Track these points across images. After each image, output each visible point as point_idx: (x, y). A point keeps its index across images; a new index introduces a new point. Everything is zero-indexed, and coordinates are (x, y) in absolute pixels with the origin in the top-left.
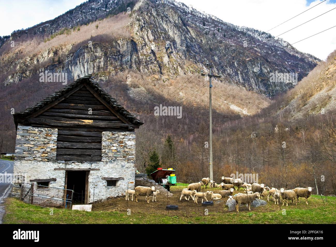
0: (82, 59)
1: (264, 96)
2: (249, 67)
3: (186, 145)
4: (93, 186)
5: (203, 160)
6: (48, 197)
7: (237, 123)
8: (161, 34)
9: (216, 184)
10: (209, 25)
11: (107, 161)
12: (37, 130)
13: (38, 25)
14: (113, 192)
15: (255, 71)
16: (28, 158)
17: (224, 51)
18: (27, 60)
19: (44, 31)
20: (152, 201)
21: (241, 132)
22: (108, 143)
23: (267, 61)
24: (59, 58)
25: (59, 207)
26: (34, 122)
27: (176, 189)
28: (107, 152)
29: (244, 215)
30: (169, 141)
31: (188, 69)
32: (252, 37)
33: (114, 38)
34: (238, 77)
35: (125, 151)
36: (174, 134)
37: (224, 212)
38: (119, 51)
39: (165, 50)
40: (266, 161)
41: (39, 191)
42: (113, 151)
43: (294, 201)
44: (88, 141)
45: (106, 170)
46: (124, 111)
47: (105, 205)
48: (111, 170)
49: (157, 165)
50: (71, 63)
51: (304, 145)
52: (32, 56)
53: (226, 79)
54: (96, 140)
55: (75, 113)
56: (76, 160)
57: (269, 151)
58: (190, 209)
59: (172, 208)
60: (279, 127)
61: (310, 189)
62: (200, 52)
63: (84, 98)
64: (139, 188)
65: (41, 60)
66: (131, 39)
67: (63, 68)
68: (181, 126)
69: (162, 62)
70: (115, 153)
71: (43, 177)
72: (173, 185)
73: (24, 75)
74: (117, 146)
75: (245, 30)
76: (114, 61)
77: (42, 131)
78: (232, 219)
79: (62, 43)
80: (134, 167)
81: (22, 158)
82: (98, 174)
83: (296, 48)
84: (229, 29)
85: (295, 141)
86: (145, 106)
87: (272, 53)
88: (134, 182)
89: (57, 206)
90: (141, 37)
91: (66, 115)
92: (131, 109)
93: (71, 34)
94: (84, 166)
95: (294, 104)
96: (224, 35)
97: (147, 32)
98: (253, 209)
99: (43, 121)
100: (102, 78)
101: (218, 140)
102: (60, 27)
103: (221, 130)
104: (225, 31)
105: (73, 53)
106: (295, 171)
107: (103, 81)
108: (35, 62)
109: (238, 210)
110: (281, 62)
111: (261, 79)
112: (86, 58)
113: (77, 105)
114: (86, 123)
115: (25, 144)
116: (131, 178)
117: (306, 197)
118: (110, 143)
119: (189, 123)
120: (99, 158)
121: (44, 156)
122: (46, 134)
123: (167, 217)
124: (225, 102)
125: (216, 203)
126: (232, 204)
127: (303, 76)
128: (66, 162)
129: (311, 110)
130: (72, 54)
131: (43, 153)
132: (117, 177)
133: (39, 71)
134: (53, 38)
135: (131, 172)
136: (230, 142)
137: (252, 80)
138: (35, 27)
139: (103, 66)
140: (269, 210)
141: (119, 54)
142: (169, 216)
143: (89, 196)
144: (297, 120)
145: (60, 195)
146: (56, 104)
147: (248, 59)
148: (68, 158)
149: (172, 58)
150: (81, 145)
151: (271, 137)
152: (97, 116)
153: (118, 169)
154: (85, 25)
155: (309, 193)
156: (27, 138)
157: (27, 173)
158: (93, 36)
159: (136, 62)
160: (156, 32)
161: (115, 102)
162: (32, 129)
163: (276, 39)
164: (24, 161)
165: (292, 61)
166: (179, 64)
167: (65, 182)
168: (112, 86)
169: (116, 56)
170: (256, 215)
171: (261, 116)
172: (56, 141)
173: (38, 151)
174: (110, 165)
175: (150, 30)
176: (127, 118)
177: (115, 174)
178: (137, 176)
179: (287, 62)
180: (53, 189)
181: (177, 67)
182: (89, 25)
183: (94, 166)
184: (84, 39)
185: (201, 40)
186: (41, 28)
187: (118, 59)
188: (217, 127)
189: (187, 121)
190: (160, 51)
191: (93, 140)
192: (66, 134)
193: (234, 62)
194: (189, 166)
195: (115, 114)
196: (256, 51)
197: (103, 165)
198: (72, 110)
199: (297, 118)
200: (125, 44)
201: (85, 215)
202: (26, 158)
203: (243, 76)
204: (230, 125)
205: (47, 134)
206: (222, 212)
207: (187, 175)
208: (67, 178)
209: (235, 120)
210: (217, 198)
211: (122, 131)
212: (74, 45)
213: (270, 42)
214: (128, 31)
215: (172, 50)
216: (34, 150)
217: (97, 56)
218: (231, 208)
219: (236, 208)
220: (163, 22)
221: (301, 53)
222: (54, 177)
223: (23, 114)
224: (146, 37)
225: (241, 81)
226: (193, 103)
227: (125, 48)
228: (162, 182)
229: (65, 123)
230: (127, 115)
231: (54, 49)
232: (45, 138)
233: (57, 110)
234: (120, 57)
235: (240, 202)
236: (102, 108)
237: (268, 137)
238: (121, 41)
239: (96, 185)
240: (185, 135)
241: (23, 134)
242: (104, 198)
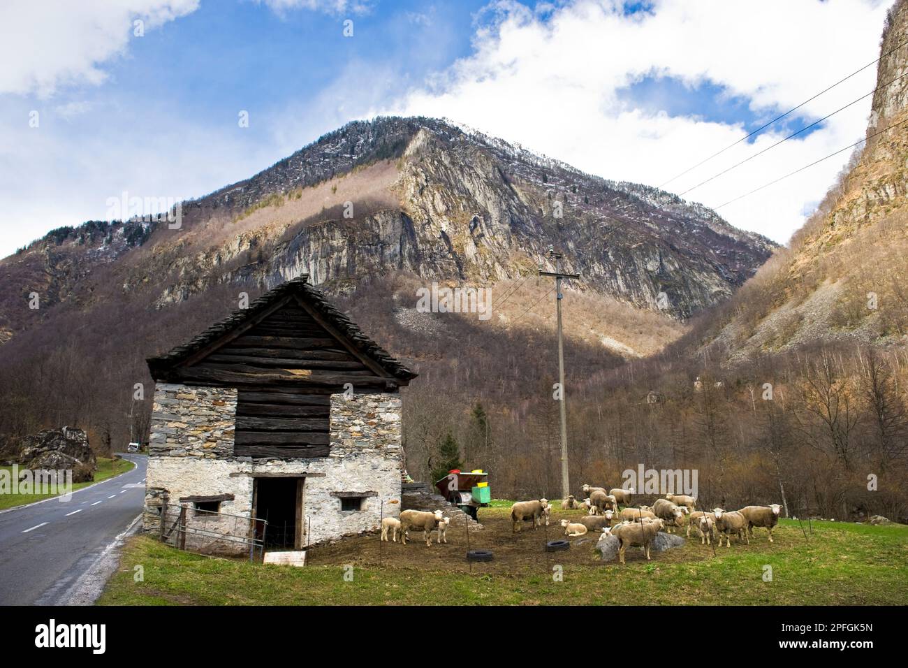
0: (305, 253)
1: (671, 319)
2: (638, 262)
3: (515, 420)
4: (312, 511)
5: (550, 451)
6: (217, 535)
7: (617, 374)
8: (459, 201)
9: (575, 501)
10: (554, 181)
11: (341, 456)
12: (194, 392)
13: (222, 191)
14: (355, 523)
15: (650, 268)
16: (176, 452)
17: (585, 231)
18: (199, 258)
19: (232, 201)
20: (437, 543)
21: (627, 392)
22: (343, 417)
23: (674, 249)
24: (261, 252)
25: (240, 556)
26: (189, 375)
27: (492, 514)
28: (340, 436)
29: (637, 569)
30: (479, 413)
31: (515, 267)
32: (641, 202)
33: (366, 210)
34: (617, 282)
35: (379, 435)
36: (490, 400)
37: (593, 564)
38: (378, 236)
39: (468, 232)
40: (679, 452)
41: (198, 521)
42: (353, 434)
43: (743, 534)
44: (302, 414)
45: (339, 475)
46: (376, 349)
47: (336, 552)
48: (349, 476)
49: (455, 462)
50: (284, 261)
51: (753, 415)
52: (208, 249)
53: (592, 286)
54: (318, 412)
55: (274, 356)
56: (275, 456)
57: (684, 429)
58: (519, 559)
59: (478, 557)
60: (702, 381)
61: (776, 509)
62: (539, 233)
63: (292, 325)
64: (410, 514)
65: (227, 258)
66: (402, 211)
67: (268, 271)
68: (504, 382)
69: (464, 255)
70: (358, 440)
71: (207, 491)
72: (484, 505)
73: (194, 288)
74: (362, 423)
75: (626, 189)
76: (368, 255)
77: (205, 394)
78: (611, 580)
79: (266, 224)
80: (398, 469)
81: (163, 451)
82: (323, 485)
83: (729, 222)
84: (595, 187)
85: (737, 408)
86: (430, 344)
87: (682, 232)
88: (400, 502)
89: (234, 552)
90: (421, 207)
91: (256, 359)
92: (403, 350)
93: (283, 205)
94: (293, 468)
95: (730, 334)
96: (586, 198)
97: (433, 196)
98: (655, 557)
99: (208, 373)
100: (345, 289)
101: (579, 410)
102: (263, 193)
103: (586, 390)
104: (588, 191)
105: (288, 242)
106: (740, 471)
107: (346, 295)
108: (215, 262)
109: (622, 560)
110: (701, 250)
111: (661, 284)
112: (312, 250)
113: (278, 339)
114: (295, 376)
115: (170, 421)
116: (393, 491)
117: (769, 525)
118: (346, 418)
119: (519, 376)
120: (325, 451)
121: (208, 447)
122: (212, 401)
123: (468, 577)
124: (592, 331)
125: (574, 544)
126: (610, 545)
127: (746, 277)
128: (255, 460)
129: (766, 344)
130: (285, 244)
131: (208, 440)
132: (363, 491)
133: (222, 279)
134: (249, 214)
135: (391, 479)
136: (605, 412)
137: (645, 288)
138: (214, 195)
139: (345, 265)
140: (690, 558)
141: (377, 240)
142: (472, 576)
143: (303, 532)
144: (738, 365)
145: (242, 530)
146: (235, 336)
147: (634, 246)
148: (260, 450)
149: (482, 246)
150: (287, 423)
151: (686, 401)
152: (320, 362)
153: (365, 474)
154: (311, 186)
155: (774, 518)
156: (175, 410)
157: (174, 482)
158: (326, 207)
159: (410, 256)
160: (449, 197)
161: (358, 330)
162: (184, 389)
163: (688, 204)
164: (167, 457)
165: (723, 248)
166: (497, 257)
167: (253, 502)
168: (363, 304)
169: (372, 245)
170: (662, 569)
171: (666, 358)
172: (235, 416)
173: (196, 437)
174: (346, 466)
175: (439, 193)
176: (382, 364)
177: (358, 485)
178: (405, 488)
179: (712, 249)
180: (227, 518)
181: (493, 264)
182: (319, 187)
183: (313, 467)
184: (310, 215)
185: (541, 211)
186: (226, 197)
187: (376, 251)
188: (578, 382)
189: (516, 372)
190: (459, 232)
191: (311, 411)
192: (254, 399)
193: (608, 252)
194: (520, 465)
195: (358, 356)
196: (650, 229)
197: (332, 466)
198: (269, 350)
199: (738, 361)
200: (390, 222)
201: (289, 575)
202: (171, 452)
203: (626, 279)
204: (603, 378)
205: (215, 400)
206: (588, 565)
207: (515, 484)
208: (256, 494)
209: (613, 368)
210: (577, 534)
211: (372, 393)
212: (289, 225)
213: (677, 212)
214: (394, 196)
215: (482, 230)
216: (188, 434)
217: (334, 246)
218: (608, 555)
219: (618, 555)
220: (463, 176)
221: (740, 232)
222: (229, 491)
223: (167, 360)
224: (430, 207)
225: (623, 289)
226: (526, 335)
227: (389, 229)
228: (459, 500)
229: (253, 377)
230: (381, 358)
231: (252, 236)
232: (211, 409)
233: (237, 351)
234: (379, 247)
235: (627, 541)
236: (331, 345)
237: (682, 401)
238: (380, 217)
239: (319, 509)
240: (513, 401)
241: (166, 402)
242: (335, 535)
